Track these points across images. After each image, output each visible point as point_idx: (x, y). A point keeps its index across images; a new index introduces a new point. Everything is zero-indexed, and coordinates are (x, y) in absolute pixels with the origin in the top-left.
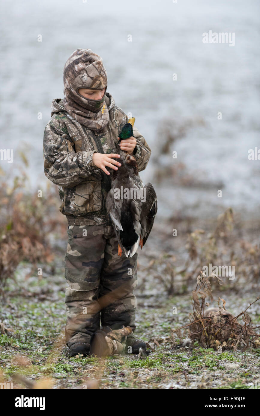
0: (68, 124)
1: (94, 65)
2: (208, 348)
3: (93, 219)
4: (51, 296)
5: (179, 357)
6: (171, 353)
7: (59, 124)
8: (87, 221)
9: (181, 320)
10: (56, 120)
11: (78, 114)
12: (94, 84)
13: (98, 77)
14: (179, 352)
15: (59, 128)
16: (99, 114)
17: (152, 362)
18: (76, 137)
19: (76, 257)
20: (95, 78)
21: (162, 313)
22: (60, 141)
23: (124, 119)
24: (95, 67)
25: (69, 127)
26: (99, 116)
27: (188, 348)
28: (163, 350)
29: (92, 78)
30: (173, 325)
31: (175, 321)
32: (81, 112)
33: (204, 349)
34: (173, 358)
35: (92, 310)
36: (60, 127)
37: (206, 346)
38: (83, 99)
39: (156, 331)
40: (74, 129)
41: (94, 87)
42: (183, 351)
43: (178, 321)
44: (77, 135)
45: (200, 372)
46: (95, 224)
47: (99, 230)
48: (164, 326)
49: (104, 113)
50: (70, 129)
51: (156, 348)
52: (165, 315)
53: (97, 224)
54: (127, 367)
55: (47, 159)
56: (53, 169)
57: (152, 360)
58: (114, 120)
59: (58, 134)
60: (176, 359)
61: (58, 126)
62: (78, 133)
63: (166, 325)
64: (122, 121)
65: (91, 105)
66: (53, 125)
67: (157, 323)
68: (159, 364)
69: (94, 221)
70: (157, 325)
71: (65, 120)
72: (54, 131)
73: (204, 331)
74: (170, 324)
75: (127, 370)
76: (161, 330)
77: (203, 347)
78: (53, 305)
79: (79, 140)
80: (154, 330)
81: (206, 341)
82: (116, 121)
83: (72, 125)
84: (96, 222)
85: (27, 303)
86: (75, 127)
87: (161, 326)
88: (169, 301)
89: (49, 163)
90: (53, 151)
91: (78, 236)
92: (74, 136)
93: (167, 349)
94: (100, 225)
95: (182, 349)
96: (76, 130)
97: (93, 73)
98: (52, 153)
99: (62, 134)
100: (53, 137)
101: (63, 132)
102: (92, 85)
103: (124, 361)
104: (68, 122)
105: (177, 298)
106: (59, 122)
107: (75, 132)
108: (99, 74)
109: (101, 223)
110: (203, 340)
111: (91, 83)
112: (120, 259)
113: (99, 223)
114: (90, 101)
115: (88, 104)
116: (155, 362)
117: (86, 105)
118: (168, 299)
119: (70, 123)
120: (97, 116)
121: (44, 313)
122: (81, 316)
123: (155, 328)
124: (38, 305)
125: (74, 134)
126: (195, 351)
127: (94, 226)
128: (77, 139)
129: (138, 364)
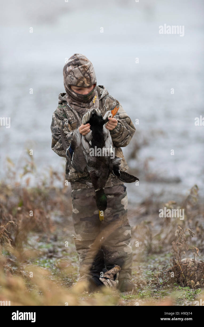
0: (66, 111)
1: (79, 69)
2: (185, 286)
3: (85, 184)
4: (57, 254)
5: (163, 293)
6: (156, 290)
7: (60, 112)
8: (81, 186)
9: (161, 269)
10: (58, 109)
11: (74, 104)
12: (78, 83)
13: (82, 78)
14: (163, 290)
15: (61, 115)
16: (91, 104)
17: (144, 295)
18: (72, 121)
19: (76, 214)
20: (79, 79)
21: (145, 265)
22: (62, 124)
23: (114, 104)
24: (80, 70)
25: (67, 113)
26: (92, 105)
27: (170, 287)
28: (150, 289)
29: (77, 78)
30: (155, 273)
31: (157, 270)
32: (76, 103)
33: (182, 287)
34: (159, 294)
35: (93, 255)
36: (61, 113)
37: (184, 285)
38: (73, 93)
39: (142, 277)
40: (72, 114)
41: (78, 85)
42: (165, 289)
43: (159, 269)
44: (73, 119)
45: (182, 302)
46: (87, 187)
47: (91, 192)
48: (148, 273)
49: (95, 102)
50: (68, 115)
51: (144, 288)
52: (147, 267)
53: (89, 187)
54: (124, 299)
55: (54, 138)
56: (58, 144)
57: (144, 294)
58: (105, 106)
59: (60, 119)
60: (161, 294)
61: (60, 113)
62: (74, 117)
63: (149, 273)
64: (112, 106)
65: (80, 98)
66: (57, 113)
67: (142, 272)
68: (149, 297)
69: (86, 185)
70: (142, 273)
71: (64, 108)
72: (58, 118)
73: (182, 273)
74: (152, 271)
75: (124, 301)
76: (146, 276)
77: (181, 286)
78: (59, 260)
79: (74, 123)
80: (140, 277)
81: (183, 282)
82: (106, 107)
83: (70, 111)
84: (88, 185)
85: (39, 259)
86: (72, 113)
87: (146, 273)
88: (149, 258)
89: (55, 141)
90: (58, 132)
91: (76, 198)
92: (71, 120)
93: (153, 288)
94: (91, 188)
95: (165, 287)
96: (73, 115)
97: (78, 74)
98: (57, 133)
99: (63, 119)
100: (57, 122)
101: (64, 117)
102: (77, 84)
103: (121, 295)
104: (67, 109)
105: (155, 256)
106: (61, 110)
107: (71, 117)
108: (82, 76)
109: (91, 186)
110: (182, 280)
111: (76, 82)
112: (110, 213)
113: (90, 186)
114: (78, 95)
115: (77, 97)
116: (146, 295)
117: (76, 98)
118: (148, 256)
119: (68, 110)
120: (90, 106)
121: (52, 266)
122: (85, 260)
123: (141, 275)
124: (47, 261)
125: (70, 118)
126: (175, 289)
127: (86, 189)
128: (73, 123)
129: (133, 297)
